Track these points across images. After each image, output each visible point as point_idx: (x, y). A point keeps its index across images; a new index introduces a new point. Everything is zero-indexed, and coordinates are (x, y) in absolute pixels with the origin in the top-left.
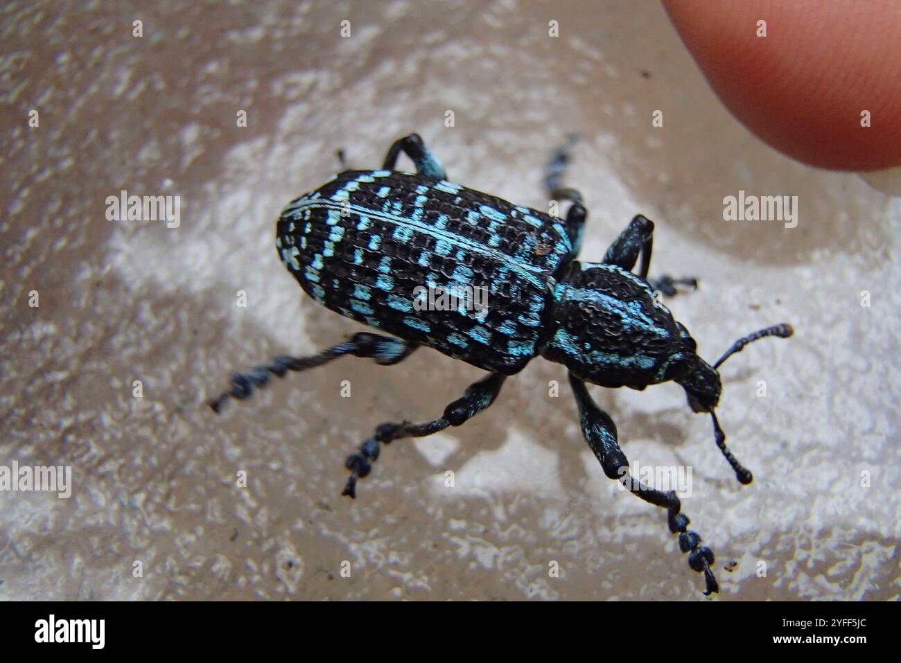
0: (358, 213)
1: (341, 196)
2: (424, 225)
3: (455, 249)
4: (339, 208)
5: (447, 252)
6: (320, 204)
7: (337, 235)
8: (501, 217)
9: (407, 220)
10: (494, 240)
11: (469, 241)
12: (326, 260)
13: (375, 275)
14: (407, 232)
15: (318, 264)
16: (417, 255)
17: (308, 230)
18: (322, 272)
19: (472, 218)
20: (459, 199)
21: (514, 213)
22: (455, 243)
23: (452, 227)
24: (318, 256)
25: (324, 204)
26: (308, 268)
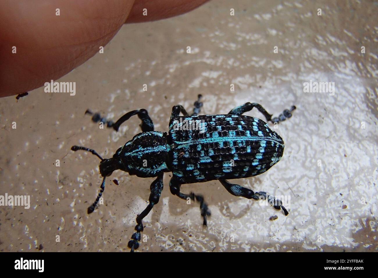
0: (253, 137)
2: (226, 140)
3: (211, 136)
4: (261, 138)
5: (213, 134)
9: (233, 140)
14: (231, 135)
16: (223, 128)
22: (212, 139)
23: (217, 144)
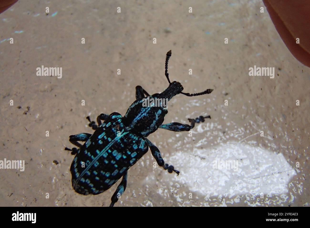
1: (78, 175)
5: (107, 154)
6: (77, 182)
7: (88, 181)
8: (104, 134)
9: (93, 161)
10: (109, 139)
11: (107, 147)
12: (94, 187)
13: (105, 176)
15: (94, 189)
17: (83, 188)
18: (97, 189)
19: (100, 142)
20: (94, 143)
21: (104, 129)
24: (92, 188)
25: (78, 180)
26: (94, 192)
